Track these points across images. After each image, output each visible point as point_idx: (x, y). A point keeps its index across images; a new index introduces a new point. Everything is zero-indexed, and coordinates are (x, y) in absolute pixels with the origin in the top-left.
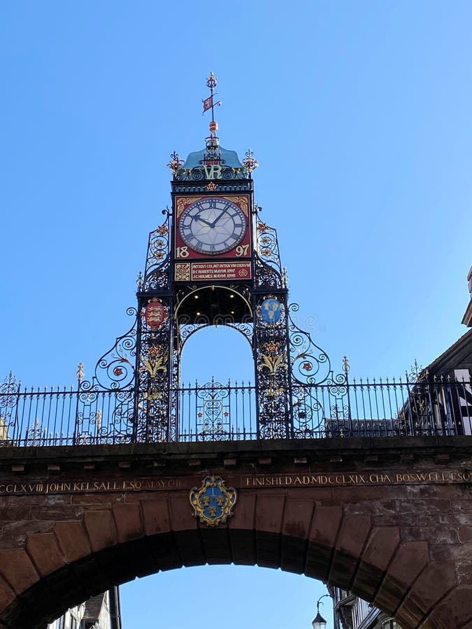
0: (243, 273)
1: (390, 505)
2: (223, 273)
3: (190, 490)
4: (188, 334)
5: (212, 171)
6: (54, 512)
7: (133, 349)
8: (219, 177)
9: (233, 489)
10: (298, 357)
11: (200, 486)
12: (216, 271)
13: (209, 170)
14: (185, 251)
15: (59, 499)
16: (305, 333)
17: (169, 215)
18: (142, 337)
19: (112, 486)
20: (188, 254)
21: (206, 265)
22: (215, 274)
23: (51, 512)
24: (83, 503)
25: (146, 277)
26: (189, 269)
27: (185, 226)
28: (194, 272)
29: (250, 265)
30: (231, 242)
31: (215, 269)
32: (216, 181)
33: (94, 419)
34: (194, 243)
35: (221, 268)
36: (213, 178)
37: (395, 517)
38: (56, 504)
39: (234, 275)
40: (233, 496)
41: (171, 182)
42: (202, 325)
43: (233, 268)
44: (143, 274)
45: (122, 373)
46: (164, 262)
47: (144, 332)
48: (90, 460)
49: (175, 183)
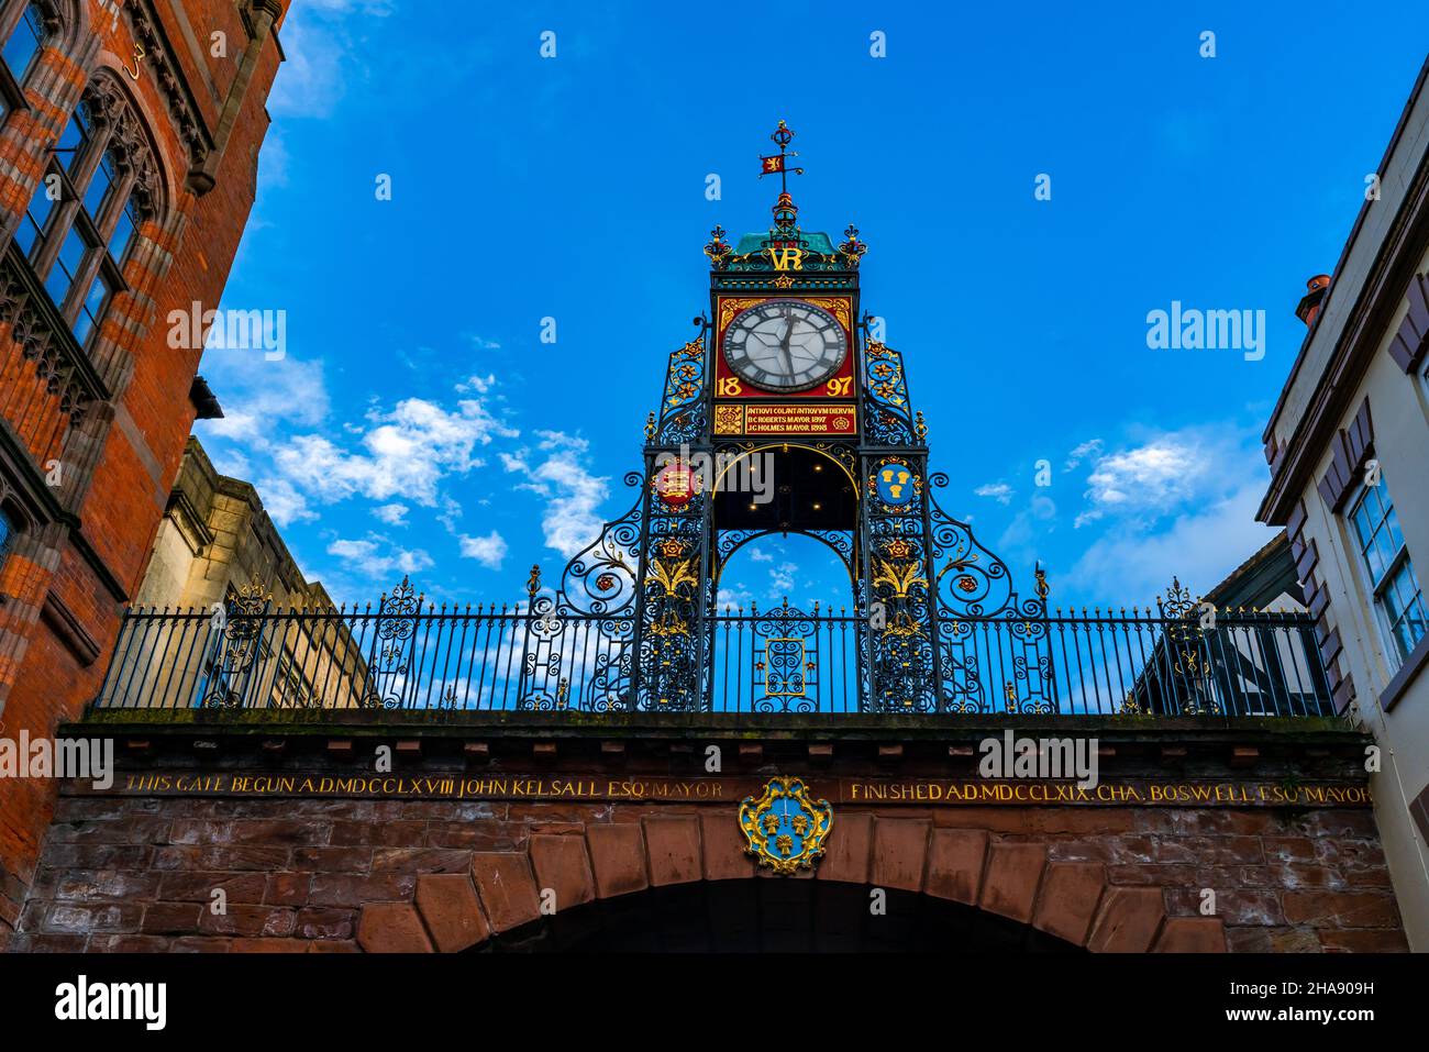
0: (841, 425)
1: (1141, 846)
2: (804, 424)
3: (738, 804)
4: (732, 546)
5: (785, 259)
6: (473, 833)
7: (633, 545)
8: (798, 266)
9: (826, 803)
10: (948, 568)
11: (760, 794)
12: (790, 420)
13: (779, 258)
14: (734, 385)
15: (483, 810)
16: (963, 526)
17: (706, 326)
18: (652, 523)
19: (586, 789)
20: (739, 390)
21: (773, 408)
22: (789, 424)
23: (466, 833)
24: (529, 820)
25: (662, 423)
26: (740, 416)
27: (735, 344)
28: (751, 420)
29: (852, 411)
30: (819, 372)
31: (790, 415)
32: (791, 274)
33: (557, 666)
34: (750, 371)
35: (800, 415)
36: (786, 268)
37: (1149, 868)
38: (476, 818)
39: (824, 427)
40: (826, 816)
41: (712, 273)
42: (758, 532)
43: (822, 415)
44: (657, 418)
45: (612, 585)
46: (696, 402)
47: (655, 516)
48: (548, 734)
49: (718, 275)
